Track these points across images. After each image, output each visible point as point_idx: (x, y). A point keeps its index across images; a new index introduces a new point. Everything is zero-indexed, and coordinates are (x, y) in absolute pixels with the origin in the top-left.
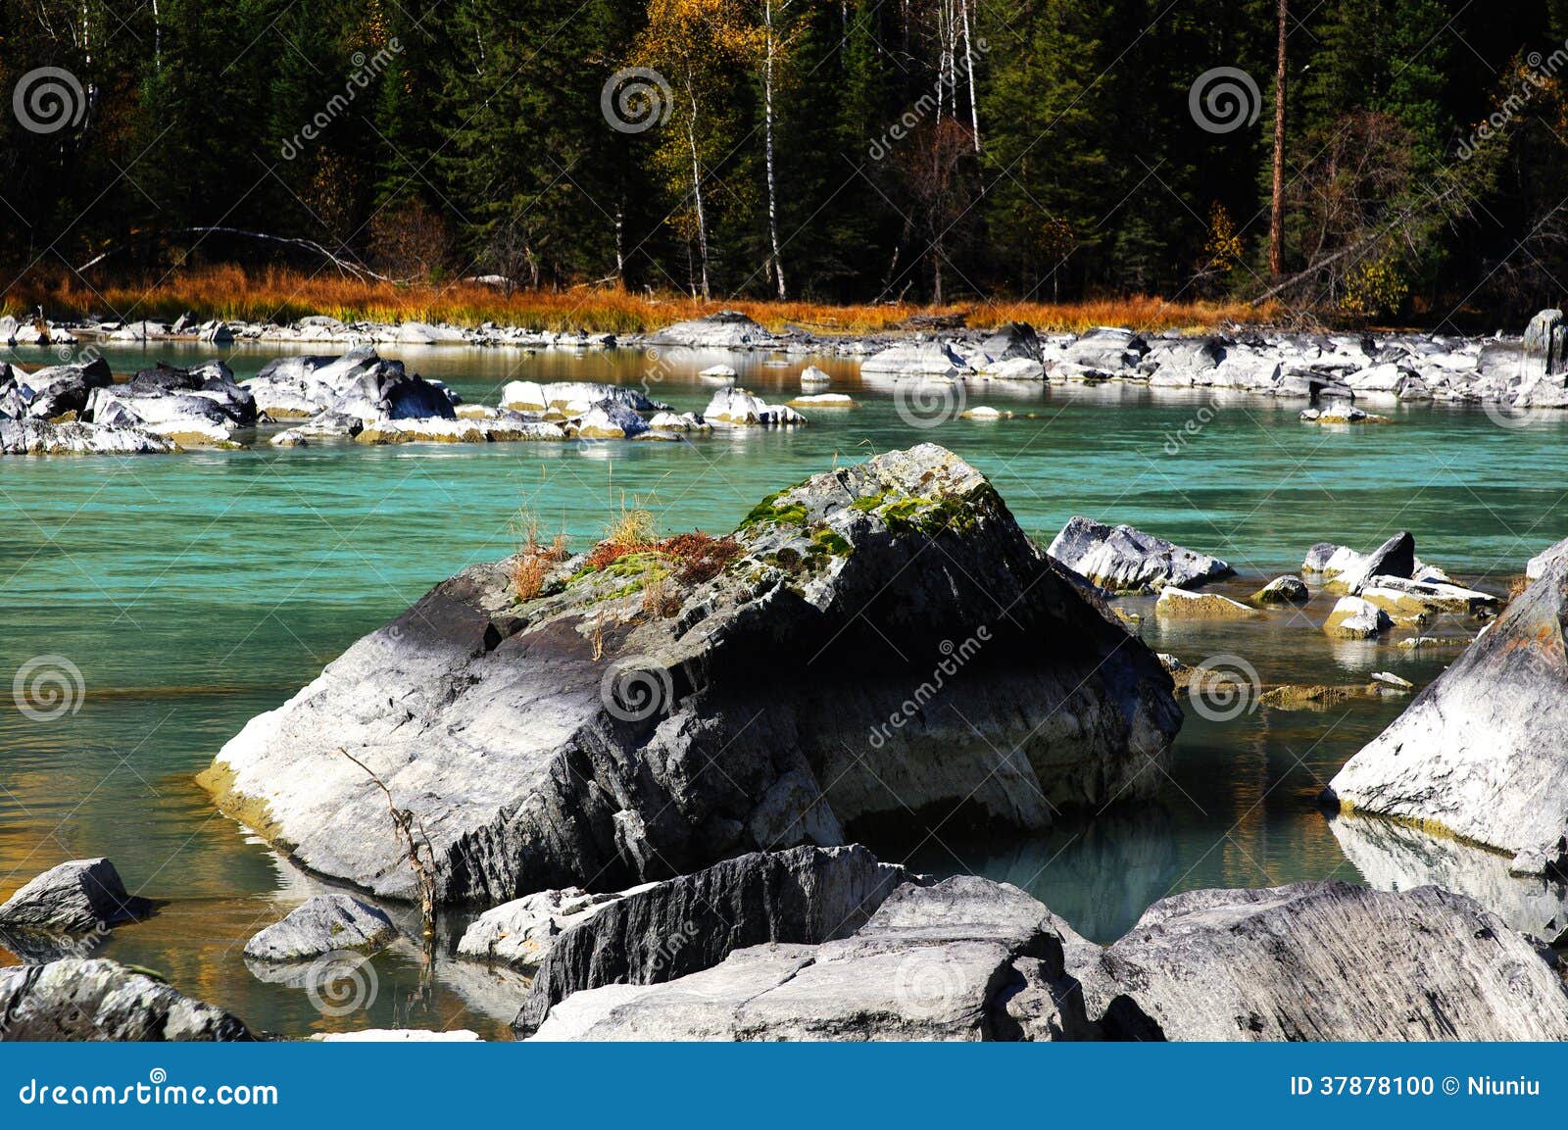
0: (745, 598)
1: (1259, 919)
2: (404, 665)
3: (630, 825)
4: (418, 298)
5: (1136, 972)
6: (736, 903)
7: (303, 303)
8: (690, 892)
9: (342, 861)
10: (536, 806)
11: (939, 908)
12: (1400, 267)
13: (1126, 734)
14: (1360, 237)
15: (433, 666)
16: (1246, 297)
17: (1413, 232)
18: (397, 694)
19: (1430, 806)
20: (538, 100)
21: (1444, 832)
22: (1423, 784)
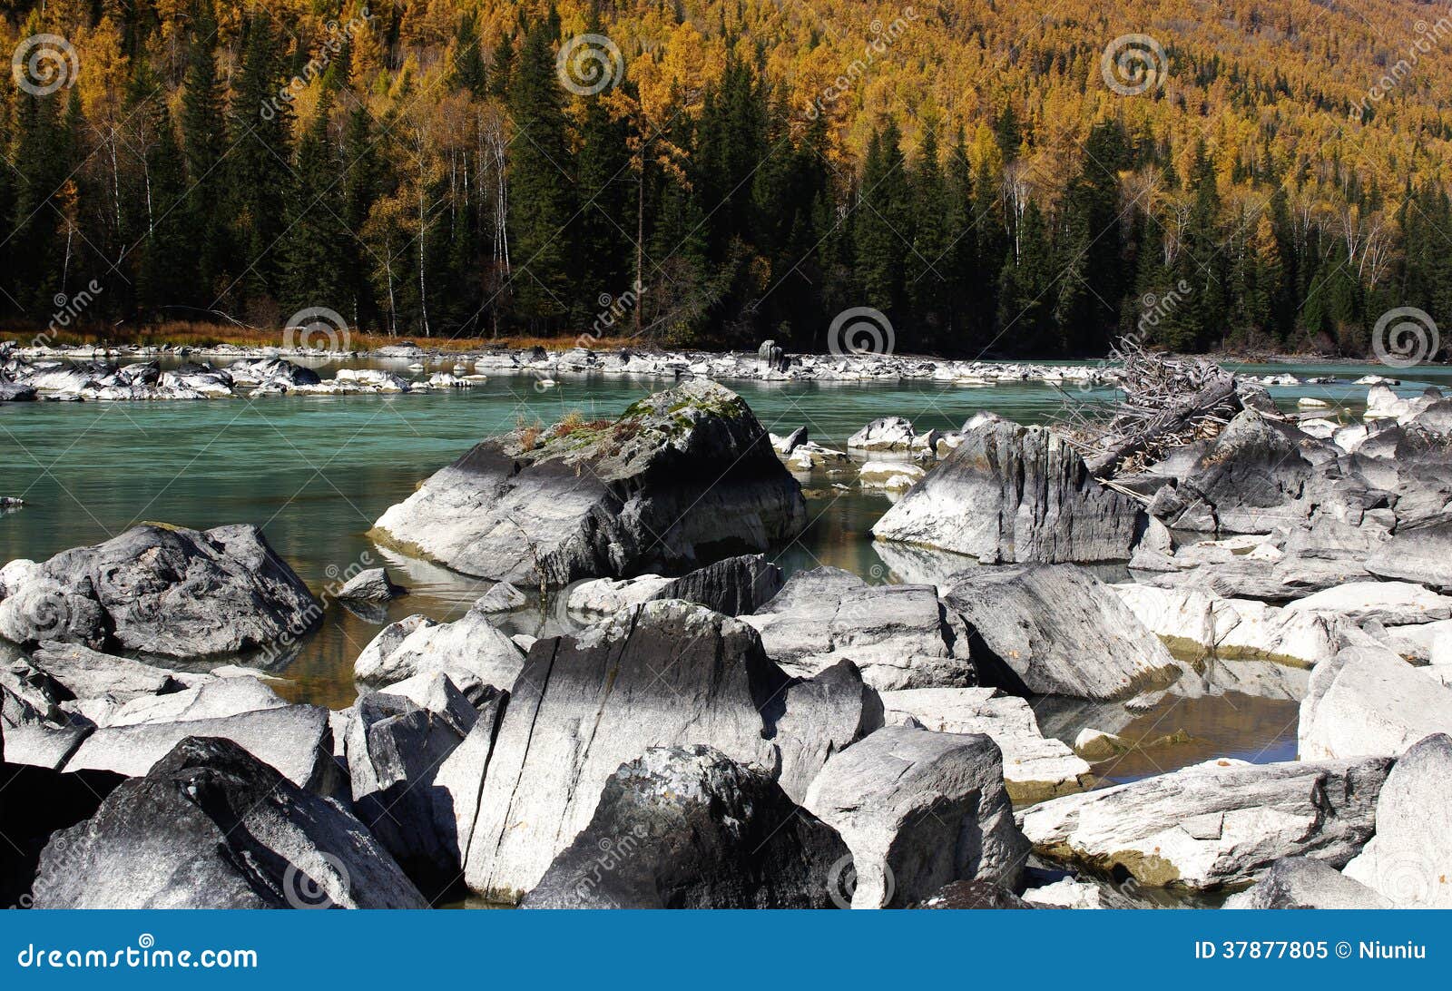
0: (653, 447)
1: (1019, 578)
2: (472, 481)
3: (616, 550)
4: (268, 336)
5: (966, 604)
6: (724, 581)
7: (218, 338)
8: (705, 575)
9: (479, 568)
10: (575, 542)
11: (816, 581)
12: (691, 324)
13: (792, 508)
14: (674, 311)
15: (488, 481)
16: (626, 336)
17: (696, 309)
18: (472, 495)
19: (925, 537)
20: (321, 250)
21: (935, 548)
22: (921, 527)
